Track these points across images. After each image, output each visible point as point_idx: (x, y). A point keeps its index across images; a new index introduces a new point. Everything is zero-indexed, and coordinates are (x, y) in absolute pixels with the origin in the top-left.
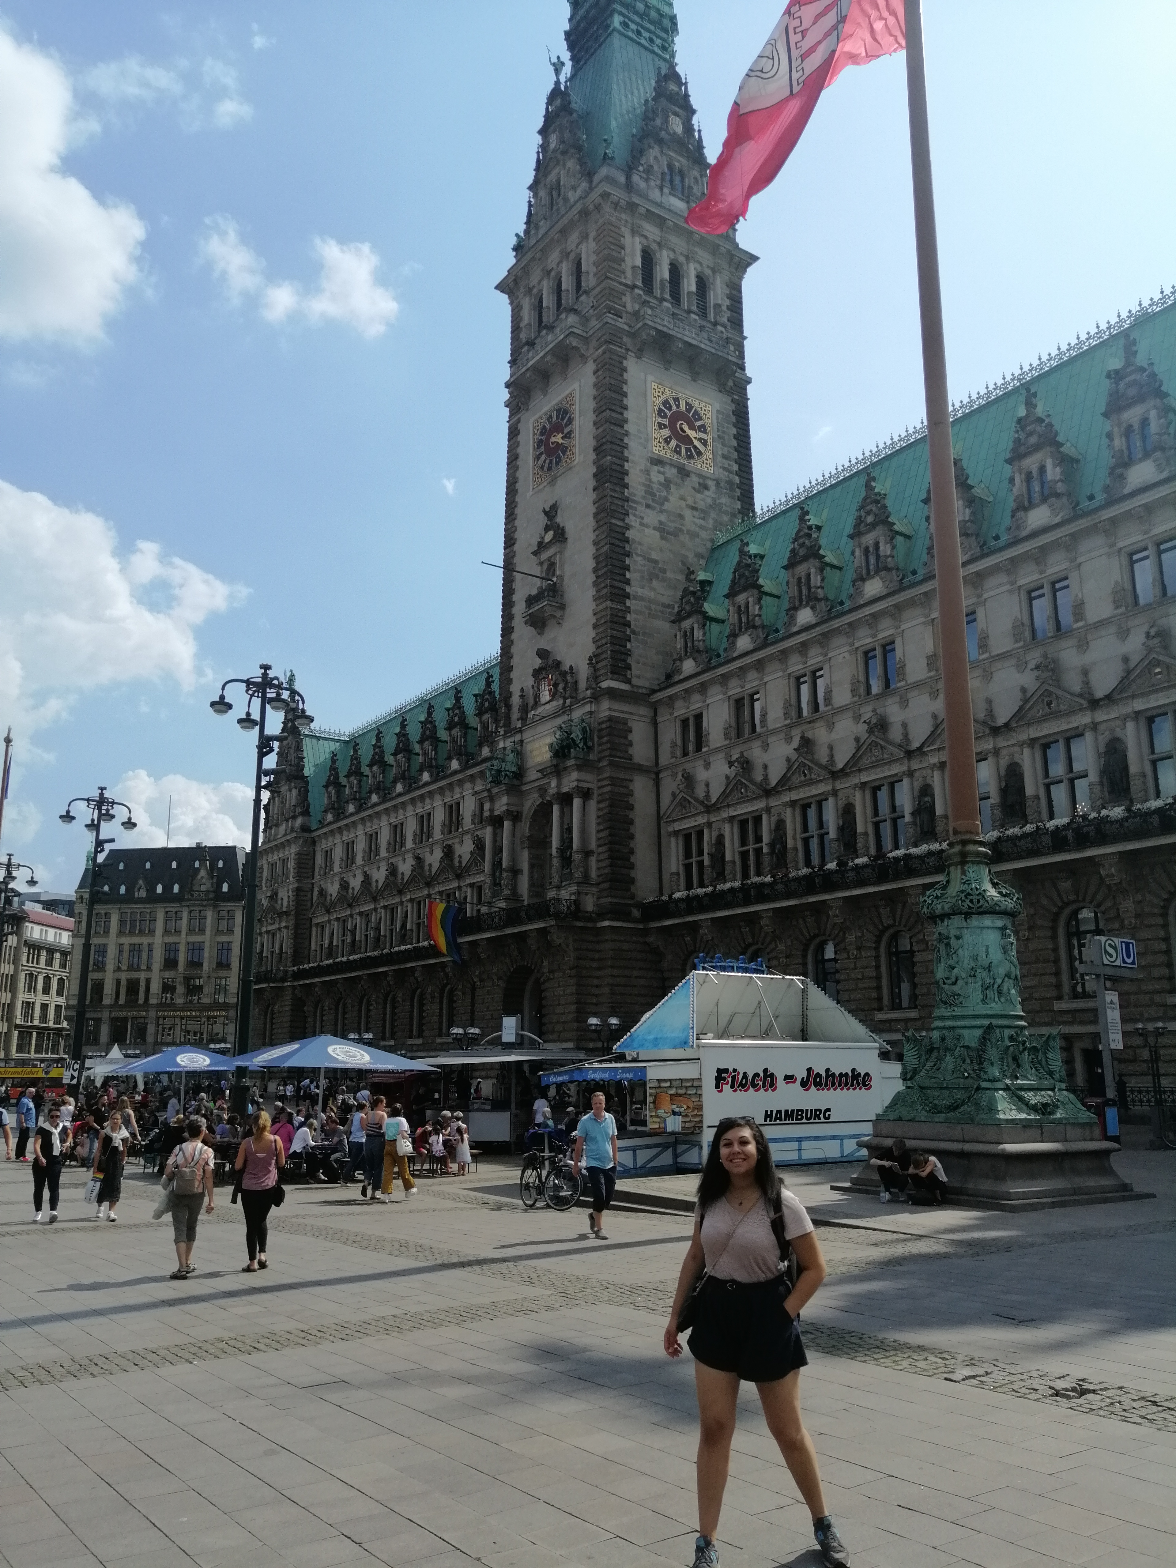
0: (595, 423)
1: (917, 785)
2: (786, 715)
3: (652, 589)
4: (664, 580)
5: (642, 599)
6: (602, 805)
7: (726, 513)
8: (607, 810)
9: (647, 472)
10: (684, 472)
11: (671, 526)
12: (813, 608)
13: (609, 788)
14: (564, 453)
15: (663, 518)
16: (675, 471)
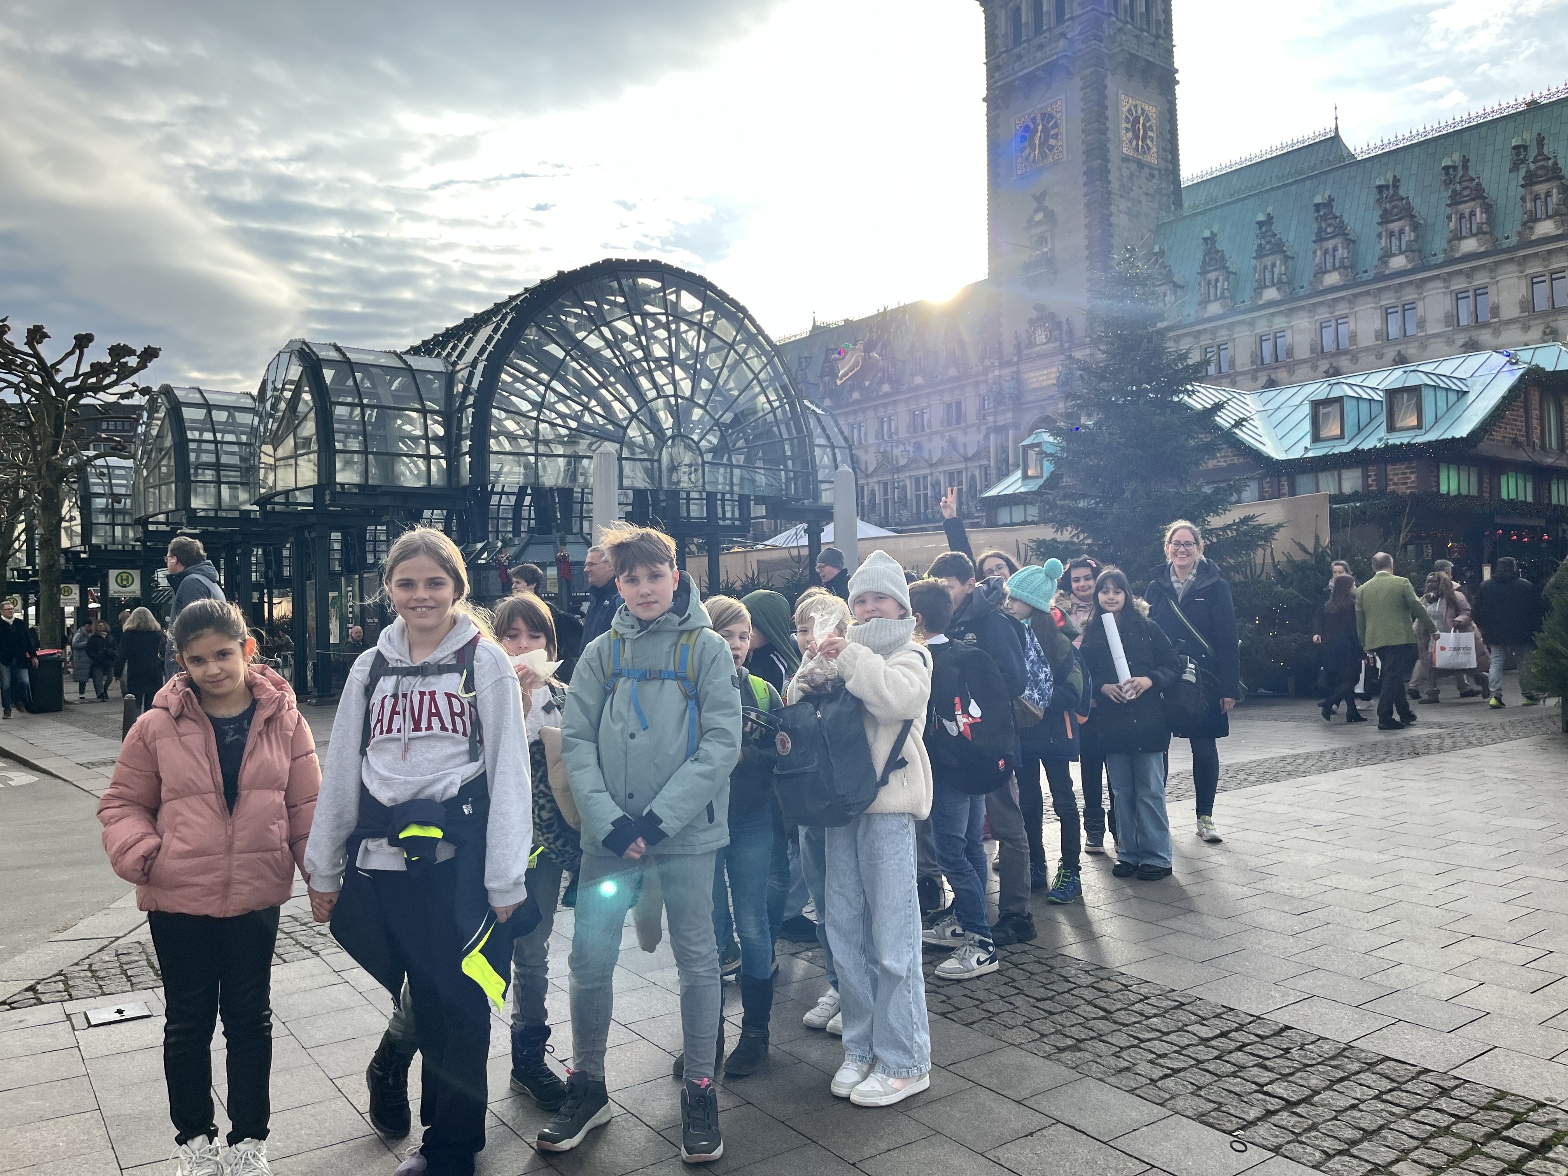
0: (1083, 131)
2: (1253, 363)
7: (1164, 195)
9: (1120, 169)
10: (1141, 165)
12: (1278, 289)
14: (1051, 151)
15: (1130, 204)
16: (1135, 165)
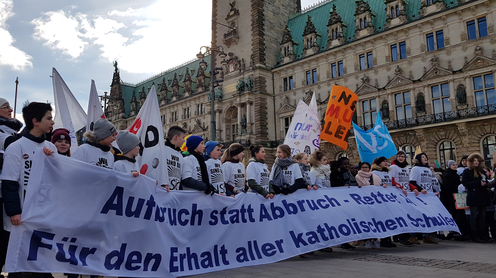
1: (382, 100)
2: (327, 77)
3: (271, 33)
4: (274, 30)
5: (268, 36)
6: (257, 107)
7: (292, 8)
8: (259, 109)
11: (277, 11)
12: (338, 40)
13: (260, 101)
15: (274, 8)
